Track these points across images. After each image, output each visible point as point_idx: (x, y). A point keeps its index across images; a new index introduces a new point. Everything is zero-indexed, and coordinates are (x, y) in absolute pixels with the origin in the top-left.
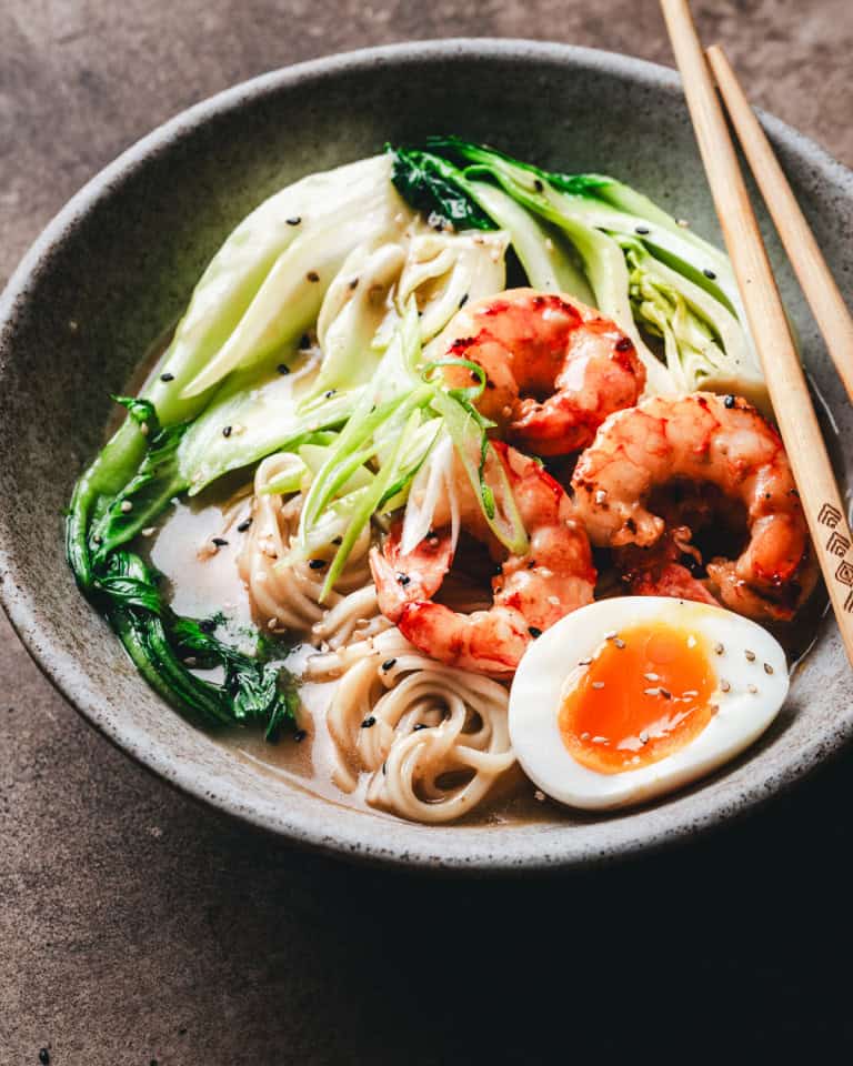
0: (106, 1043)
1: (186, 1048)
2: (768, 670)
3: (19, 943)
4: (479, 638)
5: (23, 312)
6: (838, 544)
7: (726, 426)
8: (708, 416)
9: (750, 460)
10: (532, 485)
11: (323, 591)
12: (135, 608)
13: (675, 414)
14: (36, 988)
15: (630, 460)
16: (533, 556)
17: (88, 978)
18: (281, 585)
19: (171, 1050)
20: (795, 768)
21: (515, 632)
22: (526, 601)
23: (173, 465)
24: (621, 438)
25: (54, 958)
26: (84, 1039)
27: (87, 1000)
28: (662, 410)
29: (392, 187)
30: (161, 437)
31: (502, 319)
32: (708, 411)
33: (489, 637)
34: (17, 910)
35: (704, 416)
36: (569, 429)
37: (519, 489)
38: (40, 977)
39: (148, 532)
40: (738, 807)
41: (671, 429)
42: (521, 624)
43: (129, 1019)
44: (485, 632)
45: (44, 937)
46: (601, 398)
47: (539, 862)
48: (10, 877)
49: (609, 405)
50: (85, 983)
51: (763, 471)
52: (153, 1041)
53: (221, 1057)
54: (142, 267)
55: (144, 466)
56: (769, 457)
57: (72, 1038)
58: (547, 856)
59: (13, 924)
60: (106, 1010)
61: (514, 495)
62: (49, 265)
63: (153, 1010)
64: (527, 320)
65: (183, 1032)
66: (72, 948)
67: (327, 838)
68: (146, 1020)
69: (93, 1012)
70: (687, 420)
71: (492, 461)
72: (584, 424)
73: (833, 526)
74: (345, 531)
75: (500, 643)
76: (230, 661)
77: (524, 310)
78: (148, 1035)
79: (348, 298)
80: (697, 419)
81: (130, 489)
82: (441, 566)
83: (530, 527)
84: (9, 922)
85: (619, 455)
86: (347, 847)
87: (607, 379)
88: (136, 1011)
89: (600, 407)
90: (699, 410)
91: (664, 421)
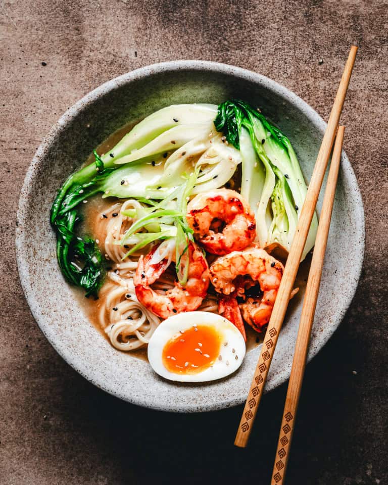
0: (17, 333)
1: (38, 346)
2: (237, 358)
3: (6, 288)
4: (156, 307)
5: (69, 123)
6: (270, 344)
7: (268, 272)
8: (263, 267)
9: (269, 286)
10: (197, 264)
11: (125, 256)
12: (63, 239)
13: (253, 261)
14: (5, 306)
15: (231, 272)
16: (186, 287)
17: (21, 309)
18: (113, 246)
19: (34, 344)
20: (218, 407)
21: (168, 309)
22: (176, 301)
23: (103, 182)
24: (232, 263)
25: (14, 298)
26: (11, 329)
27: (17, 316)
28: (250, 259)
29: (213, 124)
30: (104, 172)
31: (216, 204)
32: (264, 265)
33: (159, 308)
34: (10, 277)
35: (262, 266)
36: (219, 250)
37: (192, 264)
38: (7, 302)
39: (85, 202)
40: (195, 411)
41: (249, 266)
42: (171, 307)
43: (26, 329)
44: (158, 306)
45: (14, 290)
46: (234, 244)
47: (128, 401)
48: (13, 264)
49: (235, 248)
50: (19, 311)
51: (272, 291)
52: (30, 339)
53: (47, 353)
54: (123, 107)
55: (93, 180)
56: (276, 287)
57: (8, 327)
58: (131, 400)
59: (7, 281)
60: (21, 322)
61: (189, 265)
62: (85, 108)
63: (34, 329)
64: (224, 206)
65: (40, 340)
66: (21, 297)
67: (72, 364)
68: (31, 332)
69: (18, 321)
70: (256, 265)
71: (186, 254)
72: (224, 250)
73: (272, 337)
74: (138, 243)
75: (162, 311)
76: (88, 262)
77: (225, 202)
78: (30, 336)
79: (180, 157)
80: (259, 266)
81: (85, 186)
82: (157, 275)
83: (189, 277)
84: (7, 279)
85: (228, 268)
86: (76, 370)
87: (239, 238)
88: (30, 327)
89: (232, 247)
90: (262, 264)
91: (248, 263)
